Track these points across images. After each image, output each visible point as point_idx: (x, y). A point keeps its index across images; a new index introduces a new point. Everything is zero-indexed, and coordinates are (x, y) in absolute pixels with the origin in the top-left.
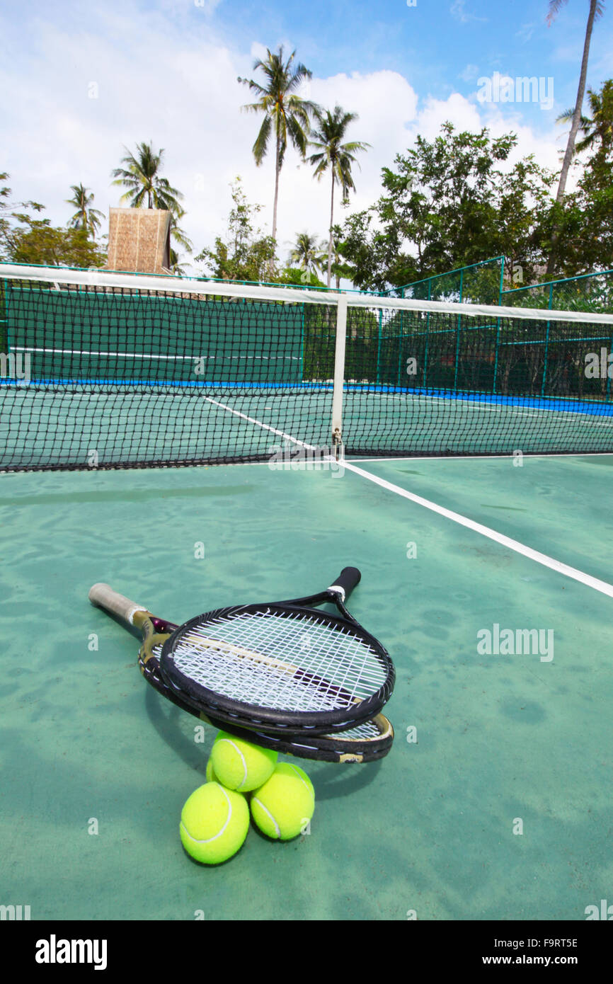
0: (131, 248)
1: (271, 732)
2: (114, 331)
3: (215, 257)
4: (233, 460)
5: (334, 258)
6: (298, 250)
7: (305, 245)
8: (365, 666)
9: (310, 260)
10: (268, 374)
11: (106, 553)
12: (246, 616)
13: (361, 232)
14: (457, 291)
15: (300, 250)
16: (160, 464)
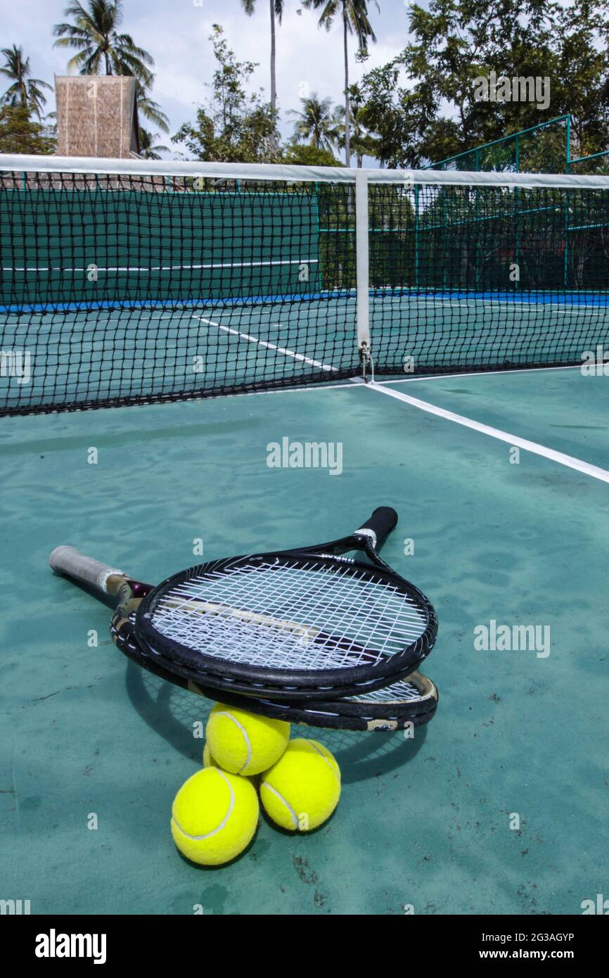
0: (87, 129)
1: (278, 697)
2: (66, 230)
3: (198, 135)
4: (233, 390)
5: (353, 129)
6: (306, 121)
7: (315, 112)
8: (400, 618)
9: (322, 133)
10: (271, 276)
11: (72, 511)
12: (249, 568)
13: (385, 92)
14: (512, 163)
15: (309, 121)
16: (139, 400)
